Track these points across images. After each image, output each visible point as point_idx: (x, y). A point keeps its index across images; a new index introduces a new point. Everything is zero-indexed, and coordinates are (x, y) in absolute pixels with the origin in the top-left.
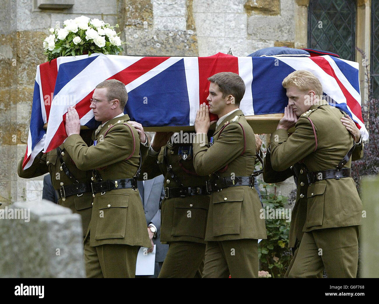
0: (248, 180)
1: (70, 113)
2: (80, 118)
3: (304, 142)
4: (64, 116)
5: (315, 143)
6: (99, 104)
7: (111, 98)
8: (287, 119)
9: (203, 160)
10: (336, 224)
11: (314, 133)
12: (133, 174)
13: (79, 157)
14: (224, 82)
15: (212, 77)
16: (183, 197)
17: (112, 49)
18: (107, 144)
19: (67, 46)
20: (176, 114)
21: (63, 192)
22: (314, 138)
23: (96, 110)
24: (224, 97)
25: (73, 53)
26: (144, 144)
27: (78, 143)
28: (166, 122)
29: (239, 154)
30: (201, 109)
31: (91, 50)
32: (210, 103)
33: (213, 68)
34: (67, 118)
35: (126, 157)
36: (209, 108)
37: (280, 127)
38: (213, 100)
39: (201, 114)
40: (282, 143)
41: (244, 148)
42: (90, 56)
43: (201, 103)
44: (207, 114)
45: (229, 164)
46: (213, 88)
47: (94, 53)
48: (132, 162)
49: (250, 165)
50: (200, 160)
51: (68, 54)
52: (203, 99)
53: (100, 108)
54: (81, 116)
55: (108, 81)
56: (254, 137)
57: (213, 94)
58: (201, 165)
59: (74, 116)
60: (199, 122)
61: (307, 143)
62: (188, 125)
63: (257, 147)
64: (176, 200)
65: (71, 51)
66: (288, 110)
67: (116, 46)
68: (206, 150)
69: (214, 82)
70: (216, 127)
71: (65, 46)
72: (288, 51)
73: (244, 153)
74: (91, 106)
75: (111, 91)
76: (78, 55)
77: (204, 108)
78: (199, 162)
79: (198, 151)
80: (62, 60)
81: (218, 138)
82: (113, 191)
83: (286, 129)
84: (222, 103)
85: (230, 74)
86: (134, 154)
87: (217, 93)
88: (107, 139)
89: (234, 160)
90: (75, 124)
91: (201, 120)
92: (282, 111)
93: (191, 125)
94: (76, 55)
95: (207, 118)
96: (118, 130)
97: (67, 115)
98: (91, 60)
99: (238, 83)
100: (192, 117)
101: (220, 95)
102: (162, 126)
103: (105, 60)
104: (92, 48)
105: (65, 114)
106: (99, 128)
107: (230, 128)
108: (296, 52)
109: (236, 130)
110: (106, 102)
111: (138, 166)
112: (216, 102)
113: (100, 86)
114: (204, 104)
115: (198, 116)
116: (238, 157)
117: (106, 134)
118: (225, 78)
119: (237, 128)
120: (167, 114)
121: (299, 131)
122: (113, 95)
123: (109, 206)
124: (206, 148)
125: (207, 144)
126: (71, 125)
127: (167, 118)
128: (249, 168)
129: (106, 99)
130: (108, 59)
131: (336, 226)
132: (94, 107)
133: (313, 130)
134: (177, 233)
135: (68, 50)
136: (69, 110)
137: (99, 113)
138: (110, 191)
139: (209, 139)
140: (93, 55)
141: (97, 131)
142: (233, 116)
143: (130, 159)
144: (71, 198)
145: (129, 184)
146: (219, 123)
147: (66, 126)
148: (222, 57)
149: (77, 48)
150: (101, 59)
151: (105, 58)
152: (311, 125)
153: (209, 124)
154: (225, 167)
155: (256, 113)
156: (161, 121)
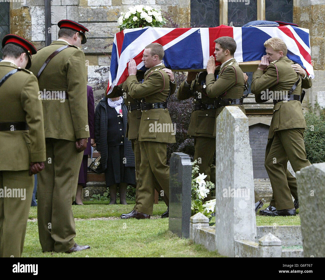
0: (239, 101)
1: (131, 62)
2: (137, 66)
3: (270, 78)
4: (128, 64)
5: (277, 80)
6: (146, 58)
7: (153, 54)
8: (262, 64)
9: (211, 89)
10: (286, 127)
11: (277, 73)
12: (163, 100)
13: (132, 91)
14: (223, 43)
15: (216, 40)
16: (203, 110)
17: (157, 24)
18: (148, 84)
19: (130, 22)
20: (195, 62)
21: (129, 107)
22: (277, 76)
23: (145, 61)
24: (223, 51)
25: (133, 27)
26: (173, 82)
27: (133, 81)
28: (189, 67)
29: (233, 85)
30: (210, 59)
31: (144, 25)
32: (216, 55)
33: (218, 34)
34: (129, 65)
35: (159, 91)
36: (215, 58)
37: (259, 69)
38: (217, 53)
39: (210, 62)
40: (258, 78)
41: (236, 82)
42: (143, 29)
43: (210, 55)
44: (214, 62)
45: (227, 91)
46: (217, 46)
47: (146, 26)
48: (163, 94)
49: (240, 92)
50: (210, 89)
51: (131, 27)
52: (212, 53)
53: (147, 60)
54: (137, 64)
55: (152, 44)
56: (243, 75)
57: (218, 50)
58: (210, 91)
59: (133, 64)
60: (209, 67)
61: (272, 79)
62: (202, 69)
63: (245, 81)
64: (199, 111)
65: (132, 25)
66: (264, 58)
67: (159, 22)
68: (213, 83)
69: (217, 42)
70: (220, 69)
71: (128, 22)
72: (266, 22)
73: (236, 84)
74: (142, 59)
75: (153, 50)
76: (136, 28)
77: (212, 58)
78: (209, 90)
79: (208, 84)
80: (126, 31)
81: (221, 75)
82: (151, 110)
83: (262, 70)
84: (222, 55)
85: (227, 37)
86: (165, 89)
87: (219, 49)
88: (149, 80)
89: (230, 89)
90: (133, 68)
91: (210, 66)
92: (260, 59)
93: (204, 68)
94: (135, 28)
95: (214, 64)
96: (154, 75)
97: (129, 63)
98: (144, 31)
99: (232, 43)
100: (205, 64)
101: (221, 50)
102: (187, 69)
103: (152, 30)
104: (145, 23)
105: (128, 63)
106: (147, 71)
107: (228, 70)
108: (270, 23)
109: (231, 71)
110: (151, 57)
111: (168, 95)
112: (219, 55)
113: (147, 47)
114: (212, 56)
115: (208, 63)
116: (233, 87)
117: (148, 77)
118: (224, 40)
119: (231, 69)
120: (190, 62)
121: (269, 72)
122: (154, 52)
123: (148, 118)
124: (214, 82)
125: (214, 79)
126: (131, 69)
127: (190, 65)
128: (239, 94)
129: (150, 55)
130: (154, 30)
131: (286, 129)
132: (144, 59)
133: (276, 71)
134: (199, 131)
135: (130, 25)
136: (131, 60)
137: (147, 63)
138: (150, 109)
139: (216, 77)
140: (145, 28)
141: (146, 73)
142: (229, 62)
143: (162, 91)
144: (134, 111)
145: (161, 106)
146: (222, 66)
147: (128, 70)
148: (223, 27)
149: (136, 23)
150: (150, 30)
151: (152, 29)
152: (276, 69)
153: (215, 68)
154: (225, 93)
155: (244, 61)
156: (186, 66)
